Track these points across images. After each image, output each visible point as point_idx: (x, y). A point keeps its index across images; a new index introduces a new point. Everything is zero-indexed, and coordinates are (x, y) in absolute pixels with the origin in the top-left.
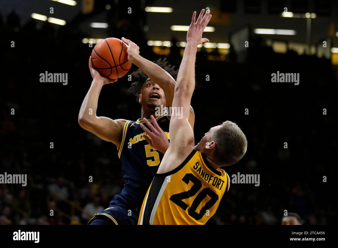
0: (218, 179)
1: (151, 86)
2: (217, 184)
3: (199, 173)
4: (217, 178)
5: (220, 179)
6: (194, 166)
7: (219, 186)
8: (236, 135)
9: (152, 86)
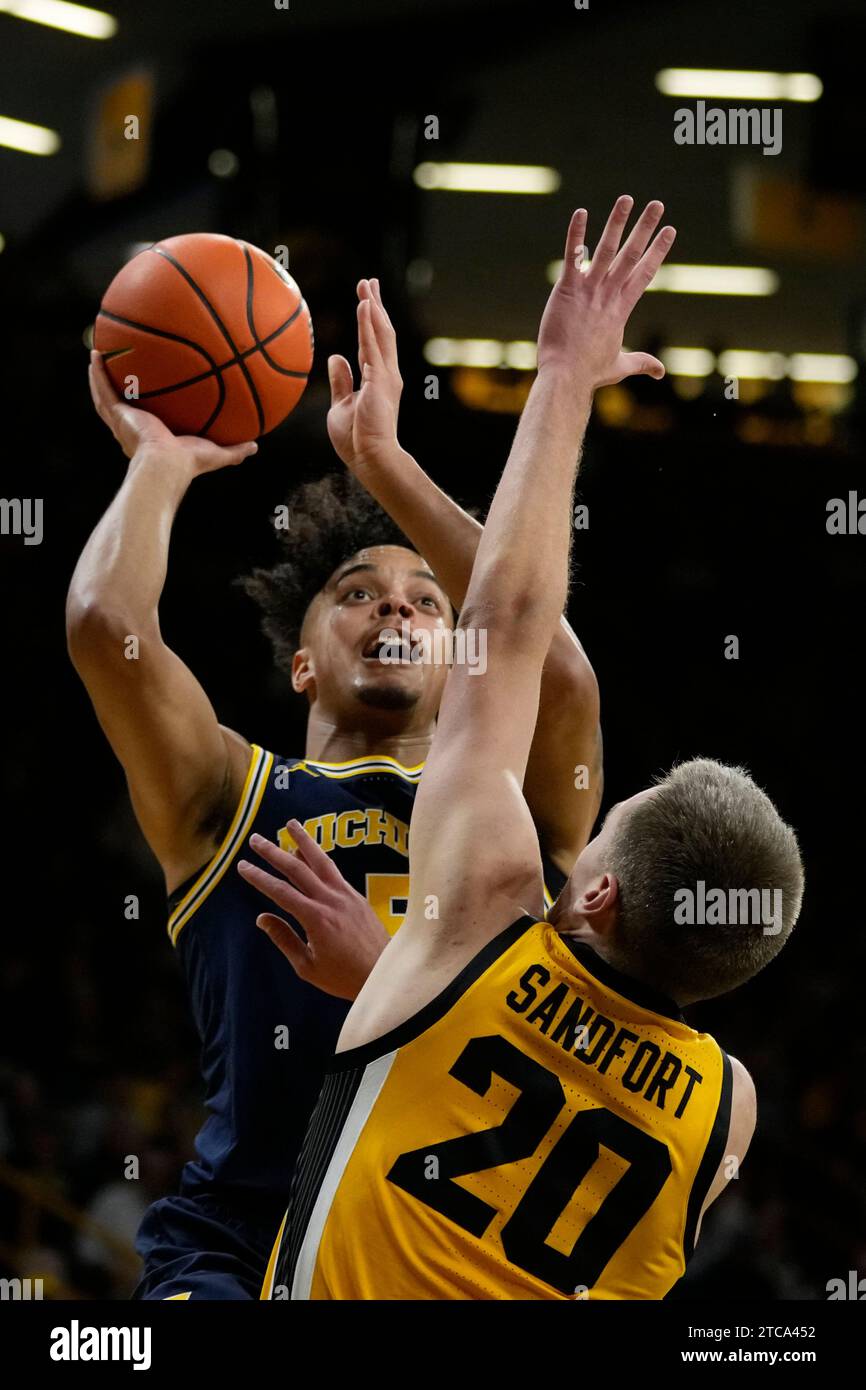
0: (662, 1057)
1: (367, 598)
2: (649, 1080)
3: (544, 1029)
4: (656, 1050)
5: (671, 1058)
6: (512, 997)
7: (669, 1092)
8: (714, 834)
9: (372, 599)
